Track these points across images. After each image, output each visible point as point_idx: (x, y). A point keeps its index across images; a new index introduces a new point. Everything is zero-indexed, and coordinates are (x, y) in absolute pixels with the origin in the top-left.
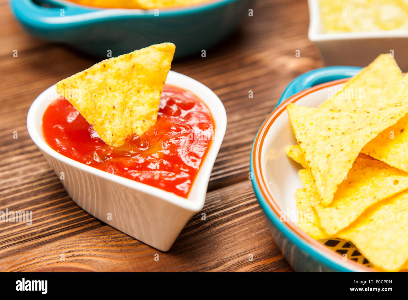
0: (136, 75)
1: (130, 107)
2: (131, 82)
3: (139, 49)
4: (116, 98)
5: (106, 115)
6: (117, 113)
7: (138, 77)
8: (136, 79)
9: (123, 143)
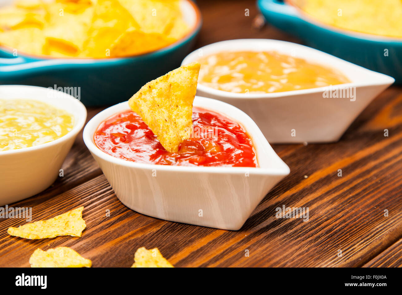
0: (173, 93)
1: (174, 120)
2: (170, 99)
3: (172, 70)
4: (164, 113)
5: (163, 127)
6: (169, 124)
7: (175, 94)
8: (174, 96)
9: (177, 150)
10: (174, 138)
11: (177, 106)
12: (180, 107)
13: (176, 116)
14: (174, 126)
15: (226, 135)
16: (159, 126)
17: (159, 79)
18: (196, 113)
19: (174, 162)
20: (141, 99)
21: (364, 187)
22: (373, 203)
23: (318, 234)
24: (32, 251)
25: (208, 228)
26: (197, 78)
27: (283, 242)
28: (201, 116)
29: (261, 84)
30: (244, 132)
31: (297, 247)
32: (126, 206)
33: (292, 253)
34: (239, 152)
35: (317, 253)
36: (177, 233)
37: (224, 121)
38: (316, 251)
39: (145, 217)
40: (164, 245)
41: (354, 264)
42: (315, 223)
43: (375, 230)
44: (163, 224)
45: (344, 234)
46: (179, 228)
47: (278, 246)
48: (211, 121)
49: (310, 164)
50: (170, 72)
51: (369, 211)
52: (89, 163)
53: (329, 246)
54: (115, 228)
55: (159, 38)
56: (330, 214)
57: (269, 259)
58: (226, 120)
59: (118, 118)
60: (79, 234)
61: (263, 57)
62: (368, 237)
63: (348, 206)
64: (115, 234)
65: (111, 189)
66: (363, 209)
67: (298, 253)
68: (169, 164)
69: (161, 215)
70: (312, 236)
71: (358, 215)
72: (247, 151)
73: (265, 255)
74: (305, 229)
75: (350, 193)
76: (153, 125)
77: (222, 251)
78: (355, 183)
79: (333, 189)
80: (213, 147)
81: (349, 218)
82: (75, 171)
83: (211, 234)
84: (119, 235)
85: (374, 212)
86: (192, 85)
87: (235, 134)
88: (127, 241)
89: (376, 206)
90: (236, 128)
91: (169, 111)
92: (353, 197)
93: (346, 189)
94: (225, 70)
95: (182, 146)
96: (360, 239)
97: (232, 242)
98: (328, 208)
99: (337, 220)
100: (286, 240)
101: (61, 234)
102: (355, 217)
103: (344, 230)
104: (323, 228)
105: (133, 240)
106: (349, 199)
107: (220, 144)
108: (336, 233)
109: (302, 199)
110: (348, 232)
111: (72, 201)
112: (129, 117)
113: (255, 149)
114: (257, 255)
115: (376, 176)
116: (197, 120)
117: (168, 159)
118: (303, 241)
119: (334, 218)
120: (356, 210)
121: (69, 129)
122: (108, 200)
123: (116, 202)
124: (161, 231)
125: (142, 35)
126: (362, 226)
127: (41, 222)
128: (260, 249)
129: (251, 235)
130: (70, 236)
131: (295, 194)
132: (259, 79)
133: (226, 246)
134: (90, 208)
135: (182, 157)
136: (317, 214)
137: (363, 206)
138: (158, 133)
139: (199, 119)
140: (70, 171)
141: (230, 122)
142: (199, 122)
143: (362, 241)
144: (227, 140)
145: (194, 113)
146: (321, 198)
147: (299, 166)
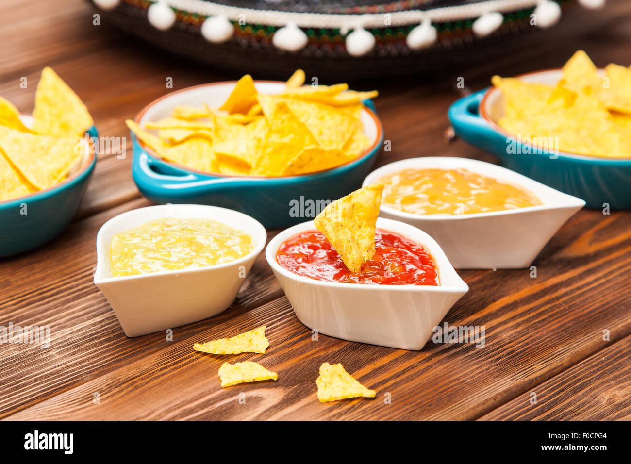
0: (356, 213)
1: (357, 241)
2: (353, 219)
4: (347, 233)
5: (346, 247)
6: (352, 245)
7: (358, 214)
8: (357, 216)
9: (360, 270)
10: (358, 258)
11: (360, 227)
12: (362, 227)
13: (359, 236)
14: (357, 247)
15: (410, 256)
16: (342, 246)
17: (342, 199)
18: (379, 235)
19: (357, 281)
20: (326, 219)
21: (552, 313)
22: (558, 328)
23: (499, 355)
24: (220, 365)
25: (390, 348)
26: (380, 199)
27: (464, 362)
28: (384, 237)
29: (447, 205)
30: (428, 254)
31: (477, 366)
32: (307, 327)
33: (472, 372)
34: (422, 272)
35: (497, 371)
36: (359, 352)
37: (408, 243)
38: (496, 370)
39: (327, 338)
40: (347, 363)
41: (533, 382)
42: (497, 345)
43: (557, 353)
44: (345, 344)
45: (525, 355)
46: (361, 348)
47: (459, 365)
48: (394, 243)
49: (497, 290)
50: (353, 192)
51: (553, 335)
52: (266, 286)
53: (509, 366)
54: (298, 347)
55: (339, 155)
56: (513, 338)
57: (449, 376)
58: (409, 242)
59: (299, 239)
60: (263, 351)
61: (449, 176)
62: (549, 359)
63: (533, 331)
64: (298, 352)
65: (293, 310)
66: (548, 333)
67: (478, 371)
68: (353, 282)
69: (343, 335)
70: (493, 357)
71: (541, 339)
72: (430, 272)
73: (445, 372)
74: (486, 351)
75: (536, 318)
76: (337, 244)
77: (404, 368)
78: (543, 309)
79: (519, 315)
80: (396, 267)
81: (532, 341)
82: (251, 293)
83: (393, 354)
84: (302, 353)
85: (558, 336)
86: (375, 205)
87: (418, 256)
88: (311, 358)
89: (562, 331)
90: (419, 249)
91: (352, 232)
92: (539, 322)
93: (531, 315)
94: (409, 191)
95: (365, 267)
96: (541, 360)
97: (413, 361)
98: (512, 332)
99: (519, 343)
100: (467, 360)
101: (245, 351)
102: (539, 340)
103: (525, 352)
104: (505, 350)
105: (316, 358)
106: (535, 324)
107: (403, 265)
108: (517, 354)
109: (486, 323)
110: (529, 354)
111: (253, 321)
112: (310, 237)
113: (438, 270)
114: (438, 373)
115: (566, 302)
116: (379, 241)
117: (352, 278)
118: (484, 361)
119: (518, 341)
120: (540, 334)
121: (250, 250)
122: (289, 321)
123: (297, 324)
124: (343, 350)
125: (322, 152)
126: (544, 349)
127: (225, 340)
128: (441, 367)
129: (432, 355)
130: (254, 353)
131: (479, 318)
132: (444, 200)
133: (407, 364)
134: (271, 329)
135: (366, 276)
136: (500, 337)
137: (547, 331)
138: (341, 252)
139: (382, 241)
140: (247, 293)
141: (414, 244)
142: (381, 244)
143: (542, 362)
144: (409, 260)
145: (376, 234)
146: (505, 322)
147: (486, 292)
